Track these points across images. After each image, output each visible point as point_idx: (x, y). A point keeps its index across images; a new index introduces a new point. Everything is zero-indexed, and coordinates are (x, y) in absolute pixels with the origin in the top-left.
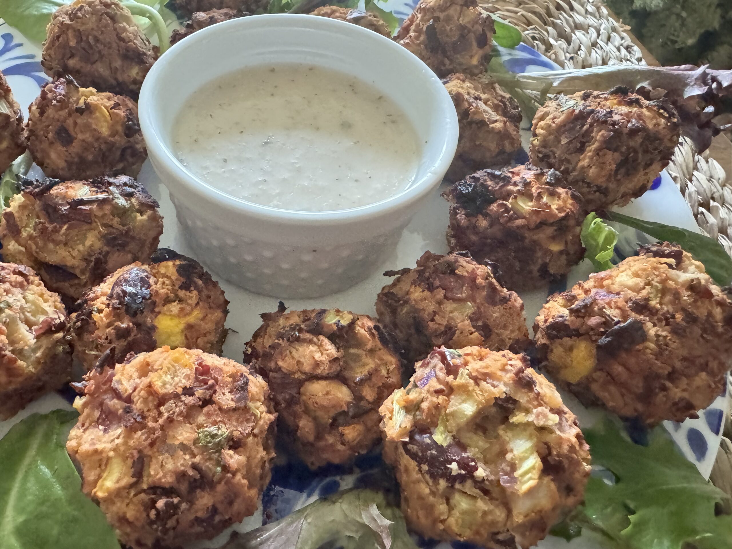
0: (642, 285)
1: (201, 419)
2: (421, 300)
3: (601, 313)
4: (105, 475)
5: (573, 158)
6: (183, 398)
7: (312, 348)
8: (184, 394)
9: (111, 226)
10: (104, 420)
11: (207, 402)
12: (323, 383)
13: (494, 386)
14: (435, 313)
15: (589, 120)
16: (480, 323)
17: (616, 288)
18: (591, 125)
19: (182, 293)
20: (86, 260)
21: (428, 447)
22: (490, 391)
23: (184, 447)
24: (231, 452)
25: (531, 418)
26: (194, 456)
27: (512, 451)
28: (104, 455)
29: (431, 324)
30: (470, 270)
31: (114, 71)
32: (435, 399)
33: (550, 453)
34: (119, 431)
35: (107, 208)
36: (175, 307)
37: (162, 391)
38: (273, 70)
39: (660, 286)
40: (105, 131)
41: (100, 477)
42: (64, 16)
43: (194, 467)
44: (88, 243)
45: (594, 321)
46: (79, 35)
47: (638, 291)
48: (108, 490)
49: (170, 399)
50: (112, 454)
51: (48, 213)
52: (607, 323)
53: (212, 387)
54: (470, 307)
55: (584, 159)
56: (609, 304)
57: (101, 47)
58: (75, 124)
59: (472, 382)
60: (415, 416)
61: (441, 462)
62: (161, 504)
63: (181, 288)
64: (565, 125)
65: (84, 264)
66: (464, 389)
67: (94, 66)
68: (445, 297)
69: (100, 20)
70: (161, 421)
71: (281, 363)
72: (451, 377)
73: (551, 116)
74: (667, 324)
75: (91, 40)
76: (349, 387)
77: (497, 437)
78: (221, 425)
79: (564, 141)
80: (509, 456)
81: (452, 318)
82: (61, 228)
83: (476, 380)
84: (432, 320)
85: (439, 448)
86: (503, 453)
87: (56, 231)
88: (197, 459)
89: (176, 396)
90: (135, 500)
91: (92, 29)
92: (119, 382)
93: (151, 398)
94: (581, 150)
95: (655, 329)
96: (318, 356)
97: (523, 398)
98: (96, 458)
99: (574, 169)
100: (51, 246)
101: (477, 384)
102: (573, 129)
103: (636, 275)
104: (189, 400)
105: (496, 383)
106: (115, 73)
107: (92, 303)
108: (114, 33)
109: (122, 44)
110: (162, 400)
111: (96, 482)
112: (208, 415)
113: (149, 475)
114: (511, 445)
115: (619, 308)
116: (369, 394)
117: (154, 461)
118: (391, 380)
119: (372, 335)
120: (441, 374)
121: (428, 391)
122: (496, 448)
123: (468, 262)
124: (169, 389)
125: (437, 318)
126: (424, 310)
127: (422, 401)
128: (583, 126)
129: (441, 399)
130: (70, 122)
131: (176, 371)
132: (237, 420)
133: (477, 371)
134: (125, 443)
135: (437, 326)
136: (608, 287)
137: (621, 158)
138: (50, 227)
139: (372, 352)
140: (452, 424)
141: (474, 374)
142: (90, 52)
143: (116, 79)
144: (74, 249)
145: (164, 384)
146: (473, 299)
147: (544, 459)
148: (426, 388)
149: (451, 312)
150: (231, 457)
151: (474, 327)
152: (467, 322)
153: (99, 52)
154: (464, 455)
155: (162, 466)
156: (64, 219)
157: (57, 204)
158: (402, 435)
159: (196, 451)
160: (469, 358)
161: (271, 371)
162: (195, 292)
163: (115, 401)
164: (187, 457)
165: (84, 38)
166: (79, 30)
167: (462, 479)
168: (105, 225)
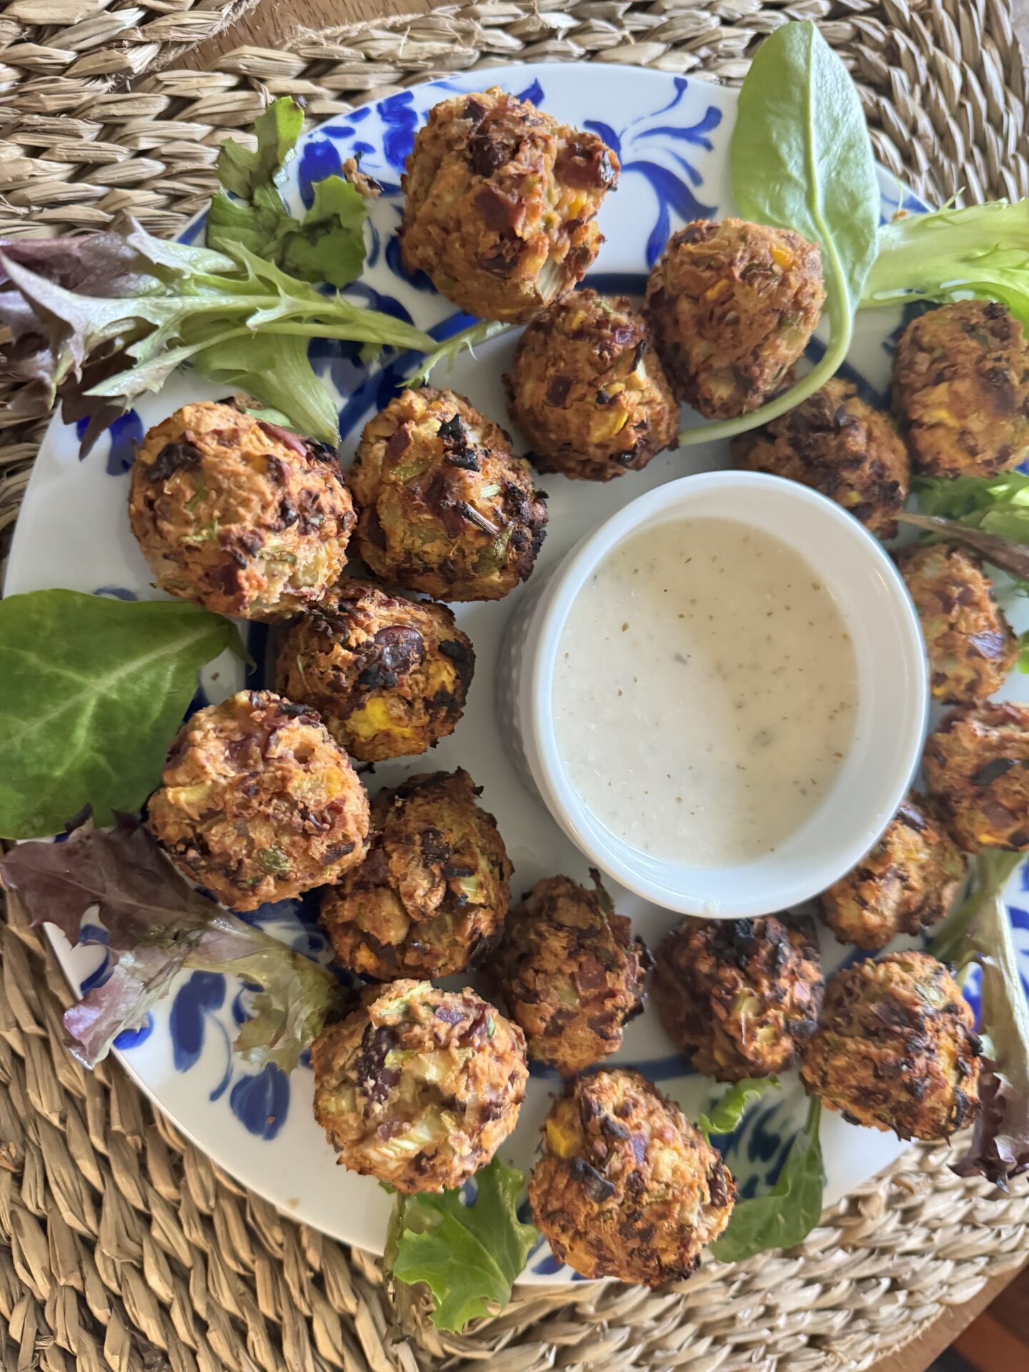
0: (664, 1179)
1: (286, 840)
2: (551, 952)
3: (611, 1151)
4: (188, 789)
5: (857, 1028)
6: (296, 813)
7: (425, 884)
8: (300, 811)
9: (464, 557)
10: (235, 749)
11: (306, 835)
12: (397, 912)
13: (467, 1088)
14: (545, 972)
15: (907, 1030)
16: (560, 1022)
17: (653, 1154)
18: (901, 1035)
19: (419, 705)
20: (408, 553)
21: (379, 1051)
22: (458, 1087)
23: (251, 842)
24: (272, 881)
25: (453, 1131)
26: (249, 856)
27: (413, 1126)
28: (204, 778)
29: (531, 973)
30: (618, 986)
31: (706, 366)
32: (427, 1037)
33: (429, 1159)
34: (232, 774)
35: (482, 541)
36: (400, 710)
37: (290, 790)
38: (816, 587)
39: (670, 1197)
40: (597, 435)
41: (183, 785)
42: (747, 256)
43: (240, 862)
44: (427, 548)
45: (601, 1147)
46: (727, 298)
47: (655, 1178)
48: (177, 800)
49: (288, 801)
50: (209, 783)
51: (432, 487)
52: (601, 1162)
53: (320, 830)
54: (571, 1004)
55: (856, 1042)
56: (626, 1155)
57: (728, 335)
58: (582, 398)
59: (461, 1066)
60: (402, 1023)
61: (369, 1068)
62: (192, 854)
63: (425, 699)
64: (896, 1000)
65: (402, 557)
66: (450, 1061)
67: (697, 339)
68: (572, 976)
69: (766, 314)
70: (262, 808)
71: (395, 856)
72: (457, 1043)
73: (905, 976)
74: (628, 1216)
75: (731, 315)
76: (408, 935)
77: (424, 1105)
78: (291, 861)
79: (873, 1008)
80: (406, 1126)
81: (548, 993)
82: (426, 512)
83: (466, 1068)
84: (537, 972)
85: (381, 1062)
86: (409, 1118)
87: (419, 509)
88: (247, 861)
89: (294, 805)
90: (184, 826)
91: (746, 311)
92: (279, 739)
93: (279, 782)
94: (870, 1034)
95: (616, 1207)
96: (420, 892)
97: (470, 1118)
98: (198, 771)
99: (841, 1034)
100: (399, 512)
101: (462, 1071)
102: (893, 1012)
103: (675, 1171)
104: (297, 819)
105: (471, 1088)
106: (705, 370)
107: (353, 625)
108: (759, 341)
109: (750, 359)
110: (282, 795)
111: (178, 785)
112: (293, 844)
113: (210, 829)
114: (418, 1123)
115: (624, 1167)
116: (411, 959)
117: (223, 825)
118: (437, 974)
119: (471, 937)
120: (457, 1031)
121: (433, 1026)
122: (411, 1110)
123: (627, 980)
124: (296, 796)
125: (541, 976)
126: (543, 959)
127: (421, 1024)
128: (898, 1024)
129: (429, 1044)
130: (580, 389)
131: (319, 786)
132: (306, 867)
133: (475, 1066)
134: (225, 789)
135: (531, 979)
136: (652, 1146)
137: (870, 1086)
138: (418, 501)
139: (454, 943)
140: (408, 1066)
141: (470, 1065)
142: (714, 322)
143: (697, 374)
144: (411, 535)
145: (300, 787)
146: (585, 1003)
147: (421, 1156)
148: (438, 1021)
149: (556, 988)
150: (268, 884)
151: (552, 1017)
152: (552, 1010)
153: (719, 336)
154: (387, 1087)
155: (224, 834)
156: (437, 511)
157: (450, 487)
158: (379, 1020)
159: (254, 854)
160: (489, 1049)
161: (384, 848)
162: (427, 719)
163: (258, 750)
164: (244, 852)
165: (727, 306)
166: (733, 295)
167: (365, 1093)
168: (461, 550)
